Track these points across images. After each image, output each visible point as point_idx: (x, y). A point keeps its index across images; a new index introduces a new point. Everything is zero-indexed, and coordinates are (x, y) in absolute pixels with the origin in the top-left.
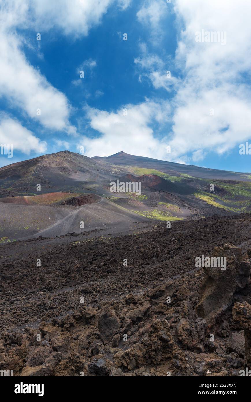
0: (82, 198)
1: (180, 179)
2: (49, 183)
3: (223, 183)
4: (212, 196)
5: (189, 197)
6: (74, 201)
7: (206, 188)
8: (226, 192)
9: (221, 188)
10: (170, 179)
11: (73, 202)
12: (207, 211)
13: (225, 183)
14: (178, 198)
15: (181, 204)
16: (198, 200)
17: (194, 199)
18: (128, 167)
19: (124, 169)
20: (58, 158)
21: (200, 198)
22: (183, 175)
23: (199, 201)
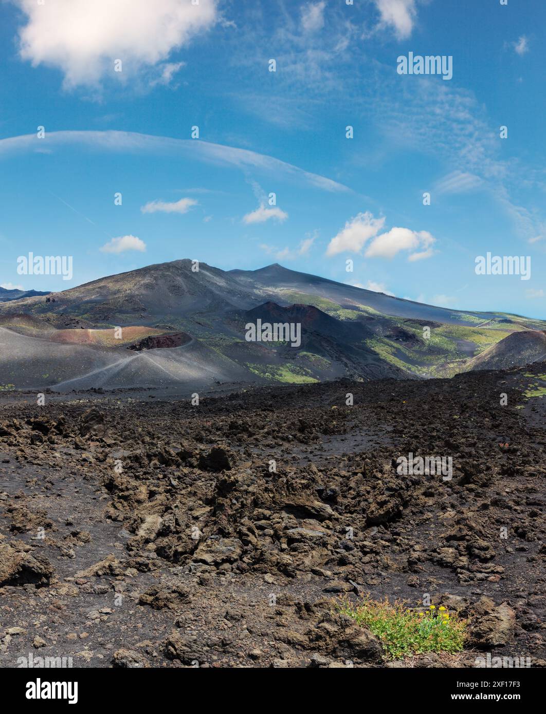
0: (164, 339)
1: (355, 315)
2: (144, 310)
3: (418, 325)
4: (393, 347)
5: (356, 346)
6: (151, 343)
7: (390, 331)
8: (417, 341)
9: (411, 333)
10: (341, 314)
11: (148, 343)
12: (371, 371)
13: (420, 324)
14: (335, 347)
15: (336, 357)
16: (367, 351)
17: (360, 350)
18: (280, 290)
19: (273, 292)
20: (171, 270)
21: (372, 349)
22: (362, 307)
23: (368, 353)
